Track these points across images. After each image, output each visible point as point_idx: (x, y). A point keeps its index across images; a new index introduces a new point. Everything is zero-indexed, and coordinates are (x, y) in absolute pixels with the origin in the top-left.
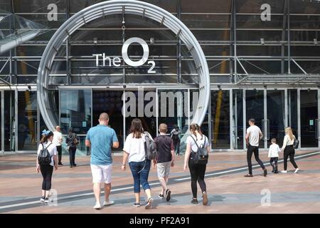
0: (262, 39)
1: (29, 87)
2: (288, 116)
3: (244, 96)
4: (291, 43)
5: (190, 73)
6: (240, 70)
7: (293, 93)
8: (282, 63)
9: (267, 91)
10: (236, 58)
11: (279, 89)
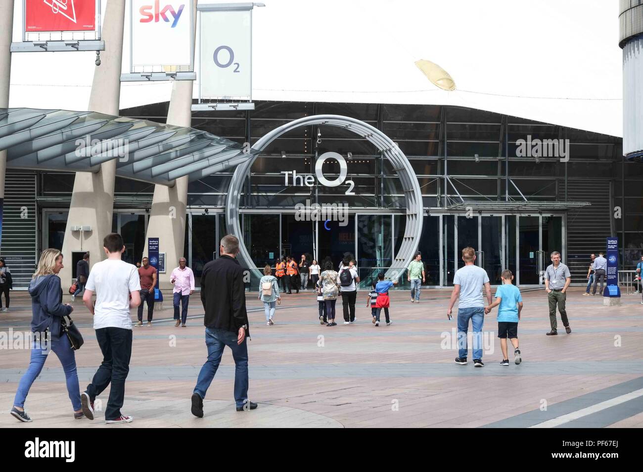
0: (476, 155)
1: (206, 210)
2: (506, 247)
3: (456, 223)
4: (508, 159)
5: (389, 193)
6: (451, 191)
7: (510, 220)
8: (499, 183)
9: (483, 218)
10: (446, 177)
11: (495, 215)
